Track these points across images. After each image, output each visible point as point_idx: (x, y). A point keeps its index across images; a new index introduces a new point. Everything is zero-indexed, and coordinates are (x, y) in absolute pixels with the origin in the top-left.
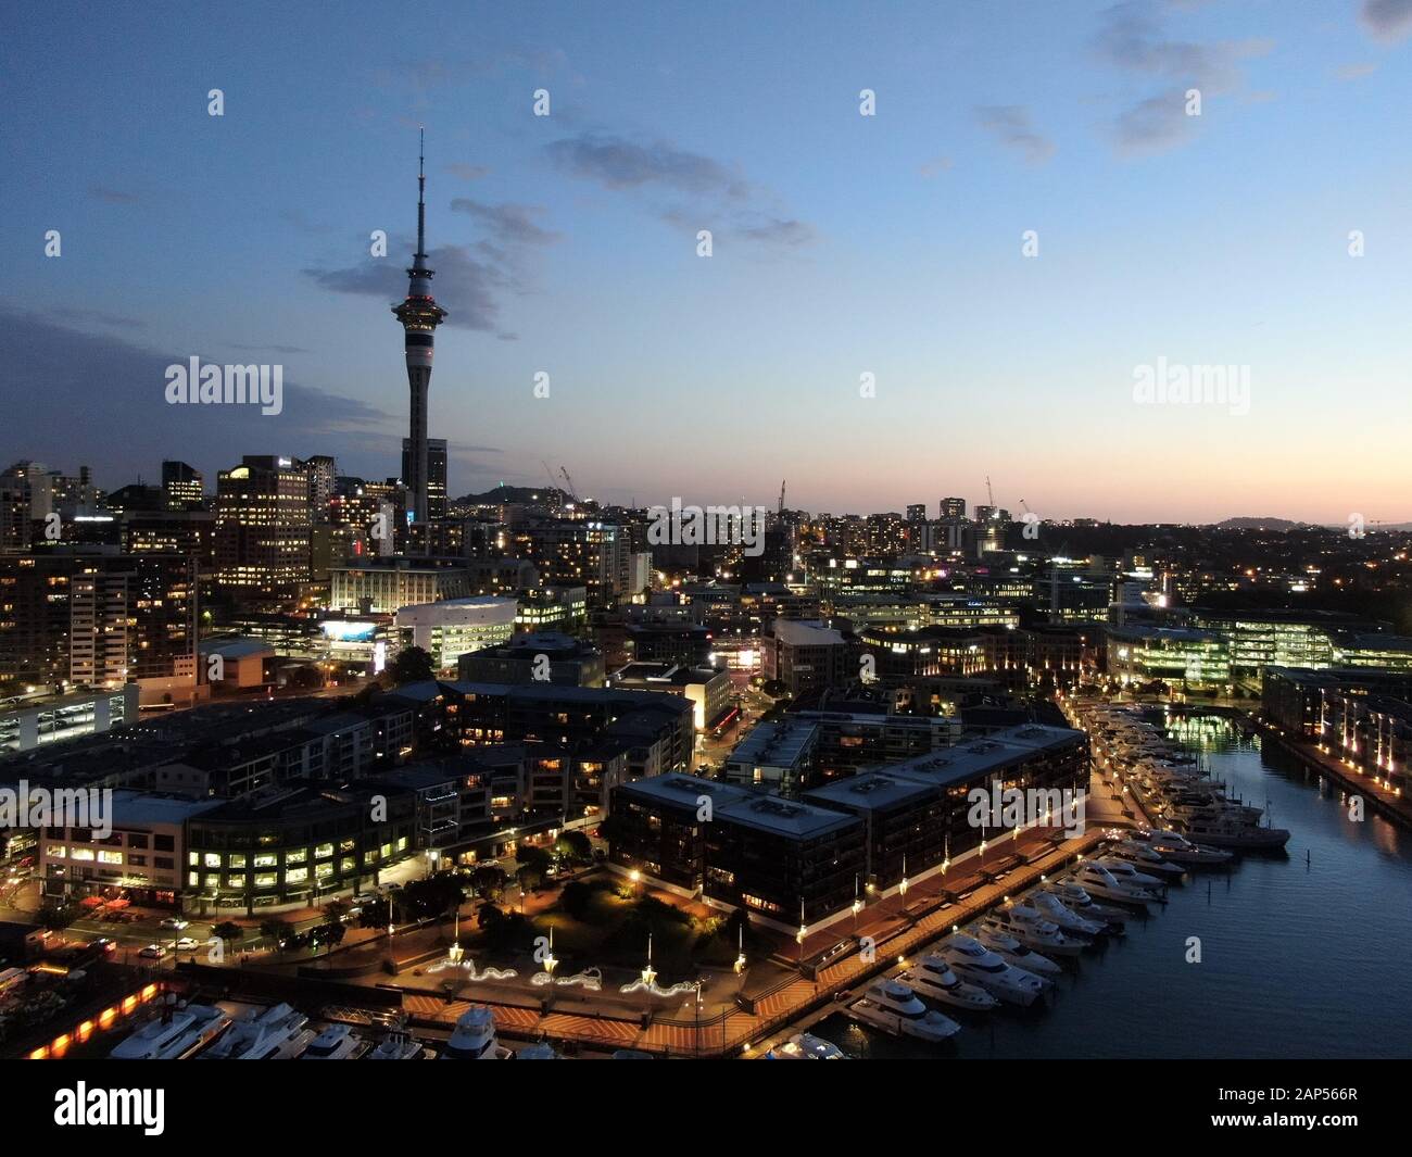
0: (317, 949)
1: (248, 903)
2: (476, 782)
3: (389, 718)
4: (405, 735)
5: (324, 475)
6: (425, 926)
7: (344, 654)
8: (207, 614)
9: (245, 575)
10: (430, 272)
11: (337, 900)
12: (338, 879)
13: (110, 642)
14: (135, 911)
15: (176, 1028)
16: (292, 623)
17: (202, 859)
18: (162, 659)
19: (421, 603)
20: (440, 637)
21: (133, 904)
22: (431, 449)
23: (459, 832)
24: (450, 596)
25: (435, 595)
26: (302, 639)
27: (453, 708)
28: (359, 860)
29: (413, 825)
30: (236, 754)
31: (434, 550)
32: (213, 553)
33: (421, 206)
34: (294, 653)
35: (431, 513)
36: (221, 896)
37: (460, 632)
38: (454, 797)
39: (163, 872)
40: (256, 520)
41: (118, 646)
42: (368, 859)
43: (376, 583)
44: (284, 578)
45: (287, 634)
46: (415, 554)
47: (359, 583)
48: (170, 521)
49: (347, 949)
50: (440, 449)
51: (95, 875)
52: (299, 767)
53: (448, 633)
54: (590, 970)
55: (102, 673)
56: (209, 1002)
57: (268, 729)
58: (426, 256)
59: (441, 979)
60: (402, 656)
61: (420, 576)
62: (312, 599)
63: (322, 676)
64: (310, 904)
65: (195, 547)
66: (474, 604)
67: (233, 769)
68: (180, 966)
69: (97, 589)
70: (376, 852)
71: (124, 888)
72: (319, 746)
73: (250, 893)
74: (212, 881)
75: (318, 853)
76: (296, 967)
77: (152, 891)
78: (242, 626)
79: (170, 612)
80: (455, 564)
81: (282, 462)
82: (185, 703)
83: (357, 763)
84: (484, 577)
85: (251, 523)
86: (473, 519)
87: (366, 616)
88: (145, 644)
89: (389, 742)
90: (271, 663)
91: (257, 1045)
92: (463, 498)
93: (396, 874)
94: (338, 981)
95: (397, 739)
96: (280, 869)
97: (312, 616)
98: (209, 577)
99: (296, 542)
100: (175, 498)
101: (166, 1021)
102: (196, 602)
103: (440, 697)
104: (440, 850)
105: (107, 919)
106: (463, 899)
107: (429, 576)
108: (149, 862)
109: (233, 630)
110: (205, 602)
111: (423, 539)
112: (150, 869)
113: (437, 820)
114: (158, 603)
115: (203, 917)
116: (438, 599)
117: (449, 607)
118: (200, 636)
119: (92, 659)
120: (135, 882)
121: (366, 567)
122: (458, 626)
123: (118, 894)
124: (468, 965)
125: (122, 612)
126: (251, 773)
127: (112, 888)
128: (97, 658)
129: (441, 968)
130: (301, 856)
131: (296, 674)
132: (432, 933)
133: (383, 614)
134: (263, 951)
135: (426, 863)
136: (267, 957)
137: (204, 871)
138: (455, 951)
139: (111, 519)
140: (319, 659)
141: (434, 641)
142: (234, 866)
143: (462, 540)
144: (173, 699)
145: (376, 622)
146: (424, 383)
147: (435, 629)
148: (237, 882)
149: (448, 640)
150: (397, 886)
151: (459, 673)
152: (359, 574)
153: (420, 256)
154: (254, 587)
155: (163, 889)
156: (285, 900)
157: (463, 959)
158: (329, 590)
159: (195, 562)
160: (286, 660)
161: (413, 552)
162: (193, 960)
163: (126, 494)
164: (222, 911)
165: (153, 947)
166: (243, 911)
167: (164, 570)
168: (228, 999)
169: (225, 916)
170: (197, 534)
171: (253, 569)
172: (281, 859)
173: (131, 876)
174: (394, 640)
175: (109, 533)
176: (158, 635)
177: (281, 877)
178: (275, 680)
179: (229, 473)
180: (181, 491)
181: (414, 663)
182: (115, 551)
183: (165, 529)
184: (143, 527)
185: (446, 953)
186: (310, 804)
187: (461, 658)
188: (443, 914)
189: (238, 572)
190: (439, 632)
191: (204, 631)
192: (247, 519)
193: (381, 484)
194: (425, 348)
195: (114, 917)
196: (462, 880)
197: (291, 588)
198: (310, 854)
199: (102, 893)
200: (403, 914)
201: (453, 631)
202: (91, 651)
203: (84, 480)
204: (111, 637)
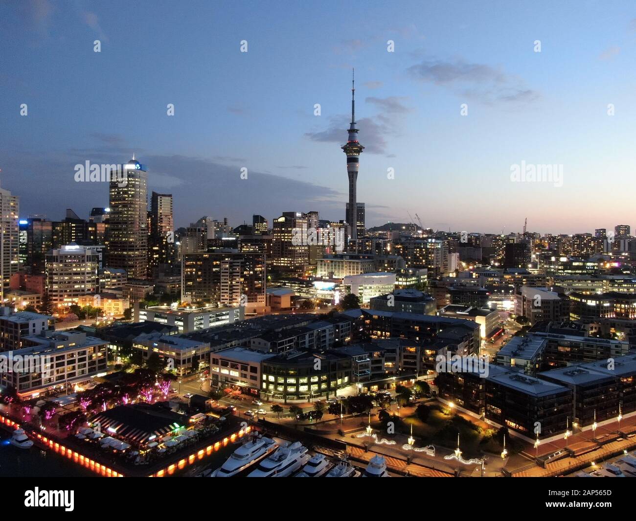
0: (312, 421)
1: (285, 398)
2: (378, 355)
3: (341, 324)
4: (348, 332)
5: (314, 219)
6: (356, 416)
7: (322, 296)
8: (269, 277)
9: (284, 262)
10: (357, 130)
11: (320, 400)
12: (320, 392)
13: (234, 287)
14: (243, 396)
15: (258, 445)
16: (301, 282)
17: (267, 378)
18: (253, 295)
19: (354, 274)
20: (362, 289)
21: (243, 393)
22: (358, 207)
23: (371, 377)
24: (366, 272)
25: (360, 271)
26: (306, 289)
27: (368, 321)
28: (329, 385)
29: (351, 372)
30: (280, 336)
31: (359, 252)
32: (271, 252)
33: (353, 101)
34: (303, 295)
35: (358, 235)
36: (275, 394)
37: (371, 288)
38: (368, 361)
39: (253, 382)
40: (288, 239)
41: (237, 289)
42: (332, 384)
43: (335, 265)
44: (299, 263)
45: (300, 286)
46: (351, 253)
47: (328, 265)
48: (256, 240)
49: (324, 422)
50: (362, 207)
51: (229, 380)
52: (304, 342)
53: (366, 288)
54: (430, 446)
55: (232, 300)
56: (270, 437)
57: (292, 326)
58: (355, 123)
59: (362, 441)
60: (346, 297)
61: (354, 263)
62: (310, 272)
63: (313, 305)
64: (309, 401)
65: (265, 250)
66: (377, 276)
67: (280, 342)
68: (259, 420)
69: (230, 267)
70: (335, 382)
71: (239, 386)
72: (313, 334)
73: (286, 394)
74: (271, 387)
75: (312, 380)
76: (303, 427)
77: (249, 389)
78: (282, 282)
79: (256, 277)
80: (369, 258)
81: (298, 215)
82: (262, 313)
83: (328, 342)
84: (381, 263)
85: (286, 240)
86: (376, 238)
87: (331, 280)
88: (247, 289)
89: (341, 334)
90: (293, 298)
91: (289, 457)
92: (372, 228)
93: (345, 392)
94: (320, 435)
95: (344, 333)
96: (297, 385)
97: (309, 279)
98: (270, 262)
99: (303, 248)
100: (257, 230)
101: (254, 442)
102: (265, 273)
103: (362, 316)
104: (362, 384)
105: (233, 398)
106: (372, 407)
107: (357, 263)
108: (248, 377)
109: (279, 284)
110: (268, 272)
111: (355, 247)
112: (248, 380)
113: (360, 371)
114: (251, 272)
115: (268, 402)
116: (361, 273)
117: (366, 277)
118: (267, 286)
119: (228, 294)
120: (243, 385)
121: (332, 258)
122: (370, 285)
123: (237, 388)
124: (374, 436)
125: (238, 276)
126: (286, 344)
127: (235, 386)
128: (230, 294)
129: (363, 436)
130: (305, 380)
131: (303, 303)
132: (359, 420)
133: (338, 279)
134: (290, 419)
135: (356, 389)
136: (292, 421)
137: (268, 383)
138: (369, 429)
139: (234, 239)
140: (312, 297)
141: (360, 291)
142: (280, 382)
143: (372, 247)
144: (257, 311)
145: (335, 282)
146: (355, 179)
147: (360, 286)
148: (281, 389)
149: (365, 291)
150: (344, 397)
151: (371, 306)
152: (328, 262)
153: (353, 124)
154: (287, 266)
155: (253, 388)
156: (299, 398)
157: (372, 433)
158: (316, 268)
159: (265, 256)
160: (299, 297)
161: (351, 252)
162: (264, 419)
163: (240, 229)
164: (275, 400)
165: (250, 411)
166: (283, 401)
167: (253, 260)
168: (277, 436)
169: (276, 402)
170: (266, 245)
171: (287, 259)
172: (298, 381)
173: (242, 382)
174: (343, 290)
175: (233, 244)
176: (251, 285)
177: (298, 389)
178: (295, 305)
179: (277, 219)
180: (260, 227)
181: (351, 301)
182: (236, 251)
183: (254, 242)
184: (245, 241)
185: (365, 429)
186: (308, 359)
187: (371, 299)
188: (364, 412)
189: (281, 260)
190: (362, 288)
191: (268, 284)
192: (284, 238)
193: (337, 223)
194: (356, 163)
195: (235, 398)
196: (372, 398)
197: (301, 267)
198: (309, 380)
199: (232, 388)
200: (346, 410)
201: (368, 287)
202: (228, 291)
203: (225, 223)
204: (235, 286)
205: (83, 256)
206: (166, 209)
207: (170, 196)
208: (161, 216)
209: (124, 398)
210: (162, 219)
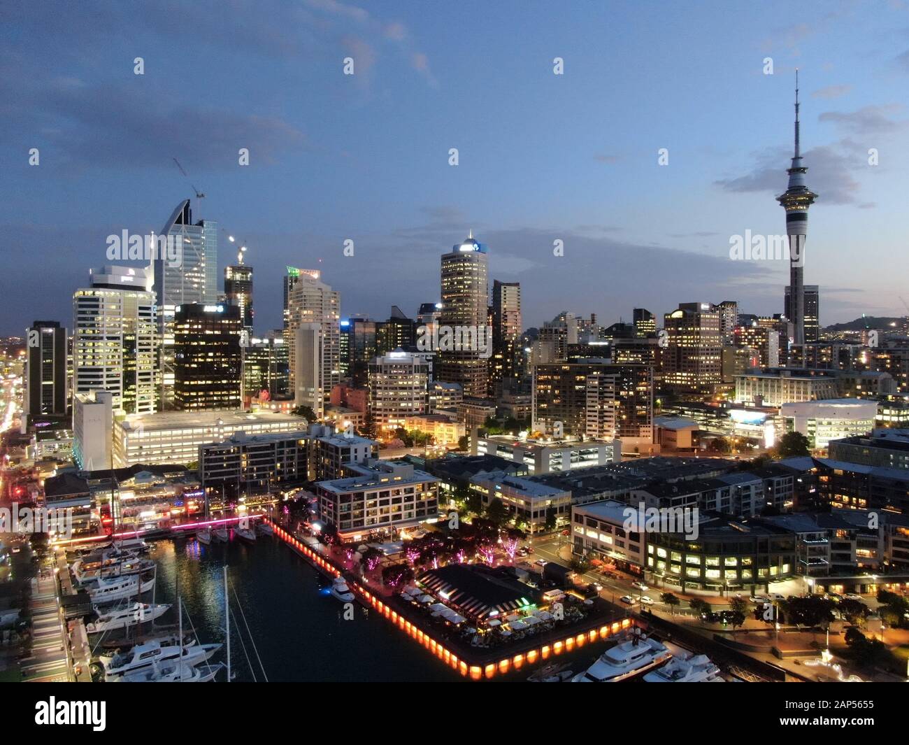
0: (726, 626)
1: (682, 583)
2: (843, 535)
3: (776, 479)
4: (788, 493)
5: (730, 314)
6: (802, 630)
7: (744, 433)
8: (659, 401)
9: (681, 378)
10: (804, 169)
11: (739, 596)
12: (740, 583)
13: (606, 414)
14: (618, 572)
15: (641, 649)
16: (710, 410)
17: (655, 551)
18: (633, 426)
19: (799, 401)
20: (814, 426)
21: (618, 568)
22: (806, 292)
23: (830, 569)
24: (821, 398)
25: (809, 396)
26: (716, 420)
27: (825, 478)
28: (755, 573)
29: (794, 557)
30: (675, 490)
31: (809, 364)
32: (662, 364)
33: (797, 123)
34: (711, 429)
35: (806, 338)
36: (667, 576)
37: (830, 424)
38: (825, 543)
39: (635, 554)
40: (687, 343)
41: (610, 417)
42: (761, 573)
43: (766, 386)
44: (705, 380)
45: (707, 416)
46: (795, 367)
47: (754, 385)
48: (637, 345)
49: (746, 631)
50: (813, 292)
51: (599, 547)
52: (714, 504)
53: (821, 424)
55: (602, 432)
56: (659, 640)
57: (694, 476)
58: (802, 158)
59: (815, 672)
60: (785, 437)
61: (799, 382)
62: (724, 395)
63: (729, 445)
64: (721, 595)
65: (651, 360)
66: (842, 404)
67: (673, 499)
68: (643, 612)
69: (600, 384)
70: (766, 570)
71: (613, 559)
72: (728, 491)
73: (684, 579)
74: (661, 565)
75: (727, 563)
76: (712, 633)
77: (628, 564)
78: (678, 409)
79: (638, 400)
80: (826, 374)
81: (704, 307)
82: (646, 454)
83: (753, 507)
84: (850, 384)
85: (684, 345)
86: (840, 342)
87: (759, 407)
88: (624, 417)
89: (776, 496)
90: (696, 434)
92: (832, 326)
93: (784, 588)
94: (743, 652)
95: (781, 495)
96: (702, 567)
97: (723, 406)
98: (659, 378)
99: (712, 358)
100: (640, 330)
101: (635, 644)
102: (652, 394)
103: (814, 469)
104: (815, 579)
105: (604, 574)
106: (832, 619)
107: (805, 383)
108: (626, 545)
109: (674, 412)
110: (657, 393)
111: (801, 356)
112: (626, 550)
113: (812, 557)
114: (631, 393)
115: (655, 586)
116: (812, 399)
117: (821, 405)
118: (654, 415)
119: (597, 423)
120: (619, 556)
121: (758, 374)
122: (828, 419)
123: (610, 561)
124: (837, 668)
125: (612, 397)
126: (684, 503)
127: (607, 557)
128: (599, 422)
129: (815, 663)
130: (715, 562)
131: (712, 443)
132: (808, 637)
133: (771, 407)
134: (691, 617)
135: (804, 586)
136: (695, 622)
137: (657, 558)
138: (827, 656)
139: (606, 344)
140: (728, 434)
141: (810, 428)
142: (674, 559)
143: (832, 357)
144: (640, 451)
145: (767, 412)
147: (809, 420)
148: (676, 570)
149: (820, 428)
150: (782, 597)
151: (829, 453)
152: (754, 379)
153: (796, 158)
154: (686, 386)
155: (633, 564)
156: (705, 588)
157: (832, 662)
158: (734, 389)
159: (652, 369)
160: (706, 433)
161: (794, 365)
162: (650, 611)
163: (614, 329)
164: (667, 585)
165: (628, 597)
166: (680, 588)
167: (634, 374)
168: (670, 641)
169: (669, 589)
170: (653, 352)
171: (686, 374)
172: (703, 561)
173: (617, 552)
174: (779, 426)
175: (605, 352)
176: (631, 412)
177: (703, 573)
178: (699, 445)
179: (671, 315)
180: (643, 326)
181: (795, 444)
182: (608, 362)
183: (635, 348)
184: (622, 347)
185: (819, 654)
186: (721, 529)
187: (831, 442)
188: (816, 626)
189: (676, 376)
190: (813, 422)
191: (657, 411)
192: (682, 343)
193: (770, 318)
194: (803, 222)
195: (607, 574)
196: (831, 604)
197: (709, 387)
198: (722, 562)
199: (602, 559)
200: (786, 617)
201: (825, 423)
202: (597, 419)
203: (593, 321)
204: (606, 412)
205: (410, 366)
206: (512, 303)
207: (517, 284)
208: (505, 312)
209: (459, 555)
210: (506, 316)
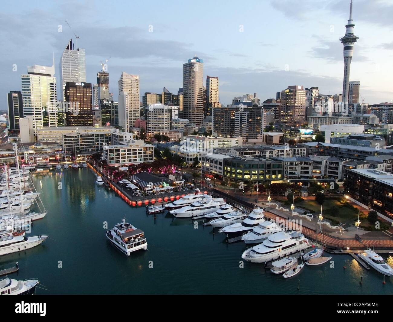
7: (305, 139)
13: (243, 129)
16: (292, 130)
18: (254, 134)
40: (290, 104)
43: (321, 121)
47: (316, 121)
79: (256, 123)
81: (300, 88)
90: (281, 138)
99: (301, 110)
125: (245, 122)
152: (316, 118)
158: (308, 123)
171: (289, 117)
176: (254, 128)
202: (239, 131)
206: (214, 86)
207: (217, 78)
208: (211, 90)
